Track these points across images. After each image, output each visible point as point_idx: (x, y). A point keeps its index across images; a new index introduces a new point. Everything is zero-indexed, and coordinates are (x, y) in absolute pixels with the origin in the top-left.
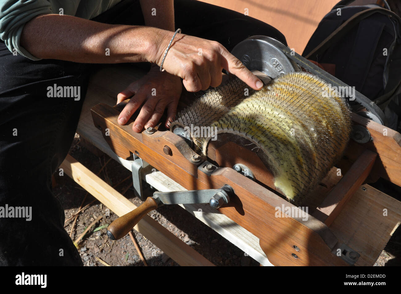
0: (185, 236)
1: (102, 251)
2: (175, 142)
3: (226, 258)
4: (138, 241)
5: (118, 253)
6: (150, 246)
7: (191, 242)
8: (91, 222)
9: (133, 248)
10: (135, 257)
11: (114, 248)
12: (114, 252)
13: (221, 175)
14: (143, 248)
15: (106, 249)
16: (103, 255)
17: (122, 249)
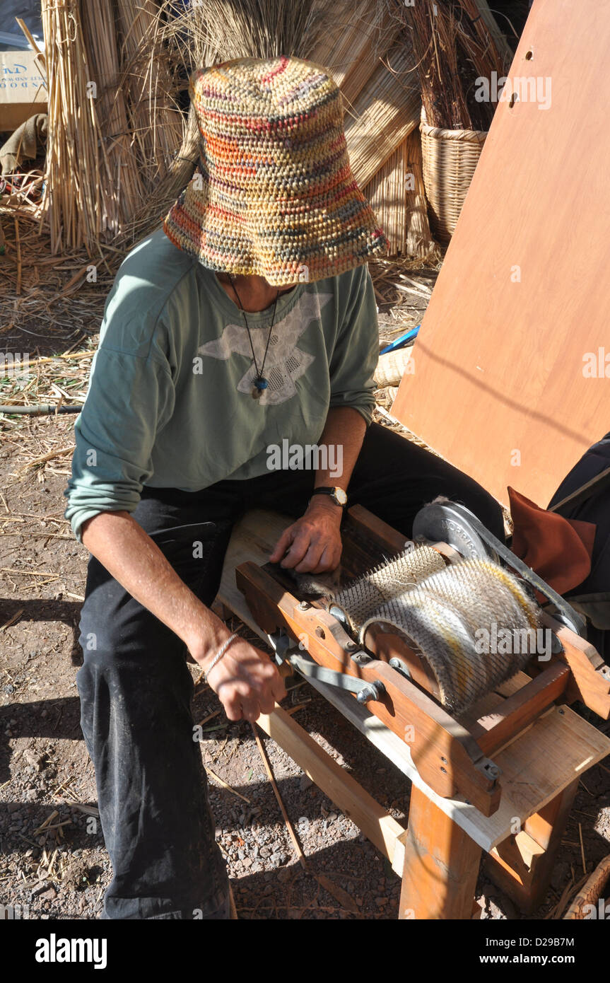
0: (338, 757)
1: (215, 761)
2: (330, 625)
3: (394, 798)
4: (269, 754)
5: (238, 767)
6: (285, 764)
7: (345, 765)
8: (204, 717)
9: (260, 763)
10: (261, 777)
11: (233, 760)
12: (232, 765)
13: (373, 669)
14: (274, 766)
15: (221, 759)
16: (216, 767)
17: (245, 762)
